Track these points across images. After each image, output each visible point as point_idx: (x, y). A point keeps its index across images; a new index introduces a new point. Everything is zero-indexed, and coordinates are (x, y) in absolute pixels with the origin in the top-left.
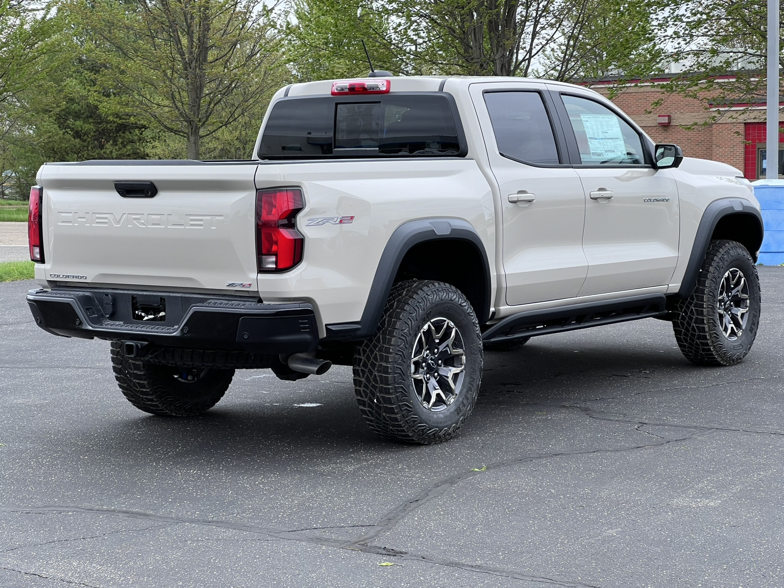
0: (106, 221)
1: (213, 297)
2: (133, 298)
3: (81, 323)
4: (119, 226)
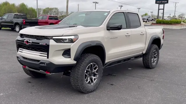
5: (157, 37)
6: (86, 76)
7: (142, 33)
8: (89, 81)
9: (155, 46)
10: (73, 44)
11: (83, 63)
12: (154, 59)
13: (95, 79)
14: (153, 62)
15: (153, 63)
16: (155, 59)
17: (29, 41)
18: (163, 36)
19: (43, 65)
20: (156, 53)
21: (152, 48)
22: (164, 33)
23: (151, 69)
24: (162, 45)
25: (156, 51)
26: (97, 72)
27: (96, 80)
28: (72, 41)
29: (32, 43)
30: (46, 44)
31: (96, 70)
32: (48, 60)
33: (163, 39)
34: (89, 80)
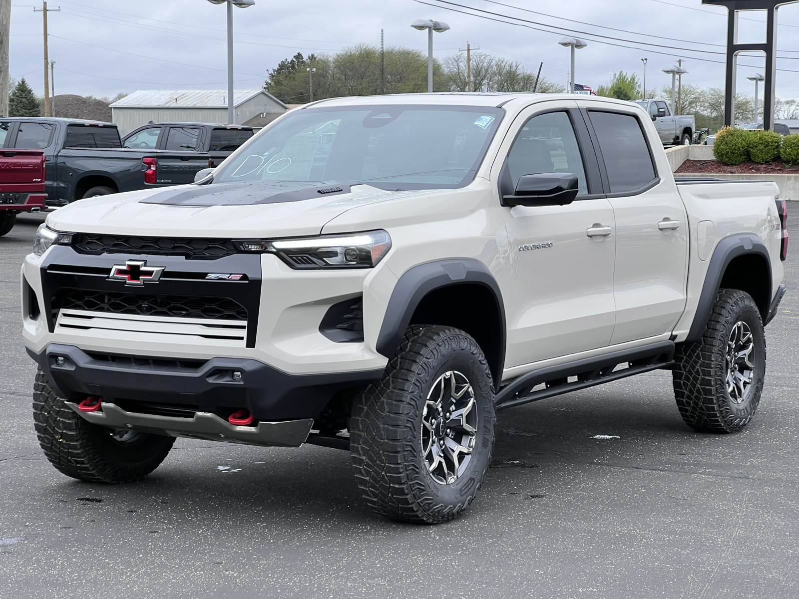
5: (748, 247)
6: (426, 432)
7: (666, 219)
8: (440, 463)
9: (742, 300)
10: (371, 272)
11: (415, 368)
12: (738, 374)
13: (461, 456)
14: (733, 394)
15: (734, 396)
16: (743, 378)
17: (143, 269)
18: (783, 241)
19: (224, 381)
20: (749, 341)
21: (724, 312)
22: (787, 223)
23: (724, 432)
24: (781, 293)
25: (746, 329)
26: (470, 418)
27: (467, 459)
28: (363, 259)
29: (165, 274)
30: (245, 277)
31: (465, 411)
32: (250, 353)
33: (782, 258)
34: (437, 459)
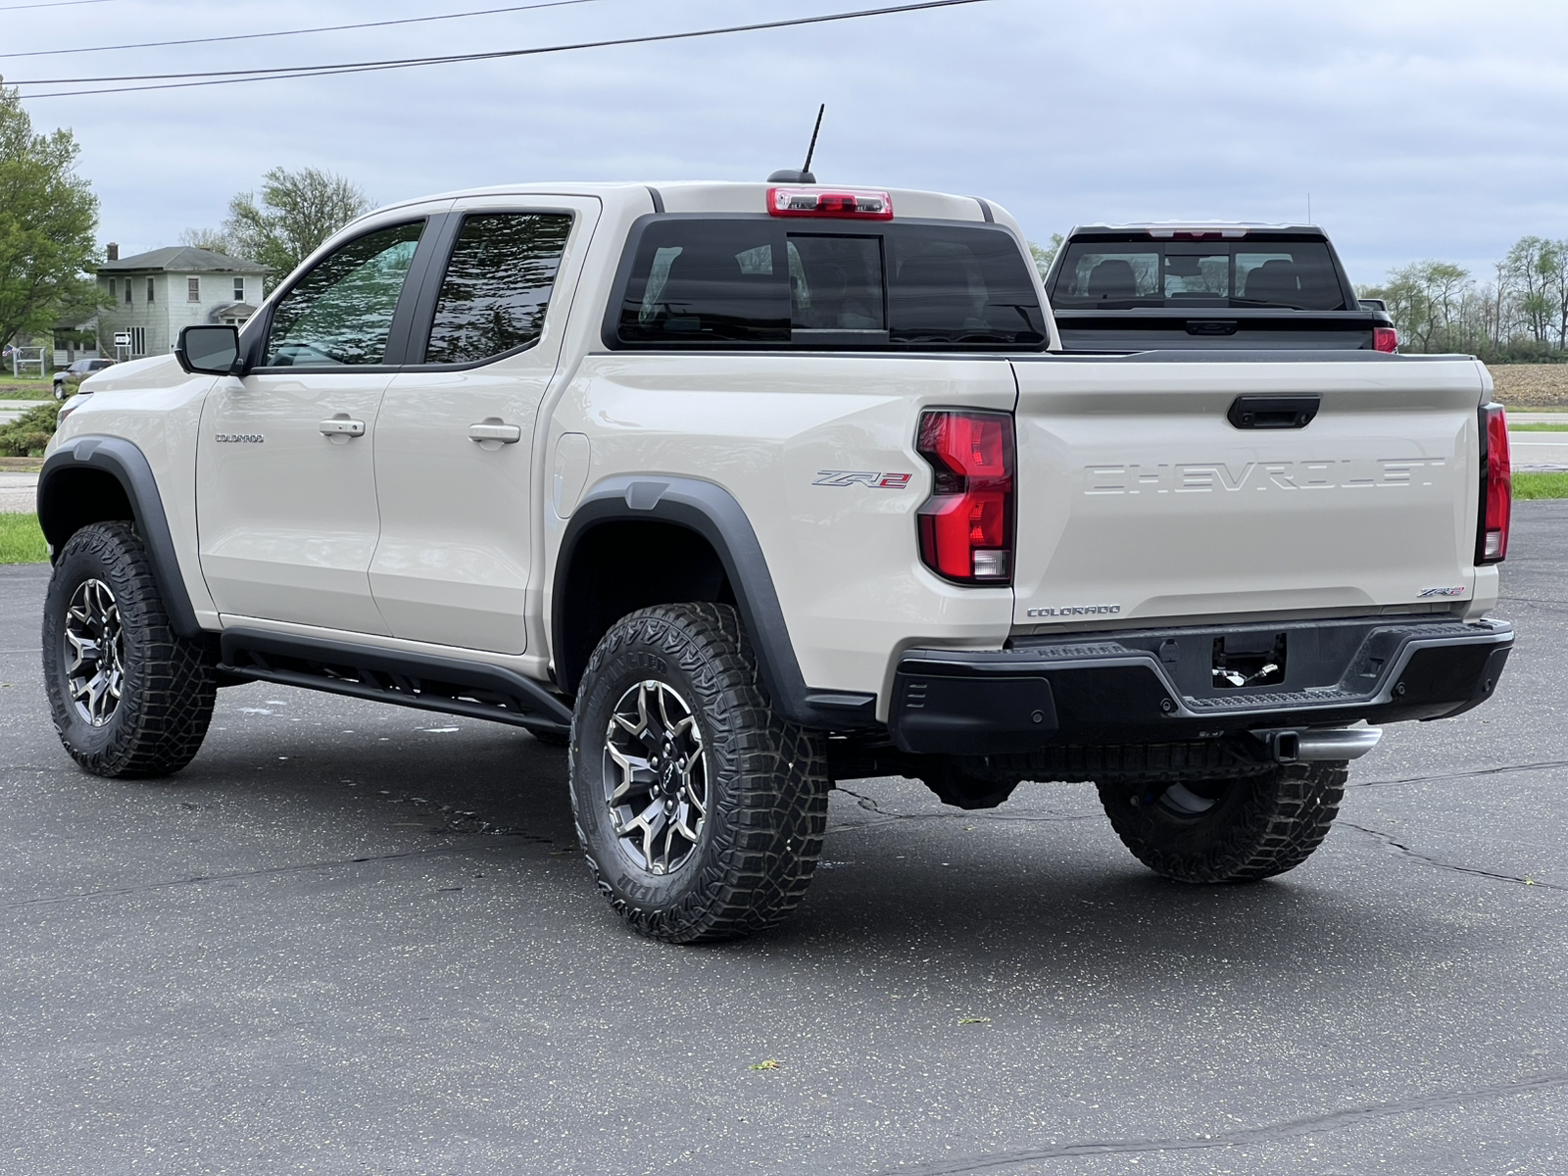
0: (1209, 480)
1: (1380, 622)
2: (1220, 640)
3: (1175, 707)
4: (1238, 489)
5: (642, 504)
7: (492, 422)
